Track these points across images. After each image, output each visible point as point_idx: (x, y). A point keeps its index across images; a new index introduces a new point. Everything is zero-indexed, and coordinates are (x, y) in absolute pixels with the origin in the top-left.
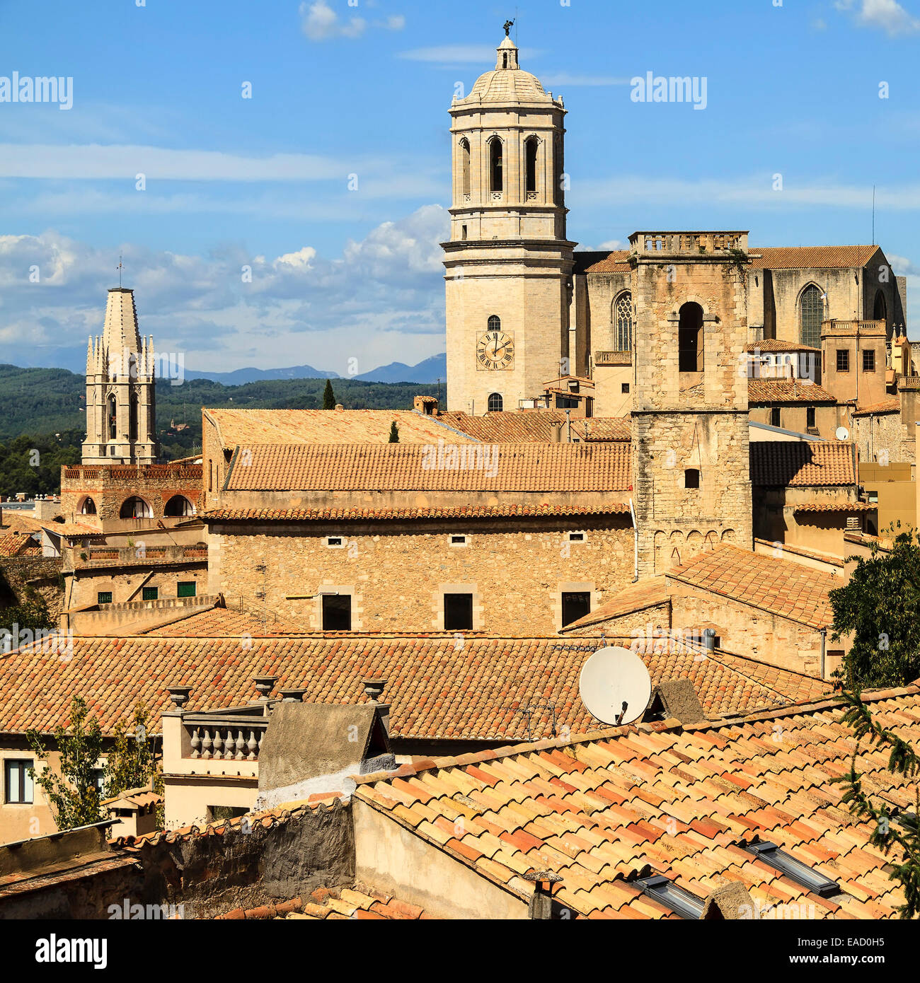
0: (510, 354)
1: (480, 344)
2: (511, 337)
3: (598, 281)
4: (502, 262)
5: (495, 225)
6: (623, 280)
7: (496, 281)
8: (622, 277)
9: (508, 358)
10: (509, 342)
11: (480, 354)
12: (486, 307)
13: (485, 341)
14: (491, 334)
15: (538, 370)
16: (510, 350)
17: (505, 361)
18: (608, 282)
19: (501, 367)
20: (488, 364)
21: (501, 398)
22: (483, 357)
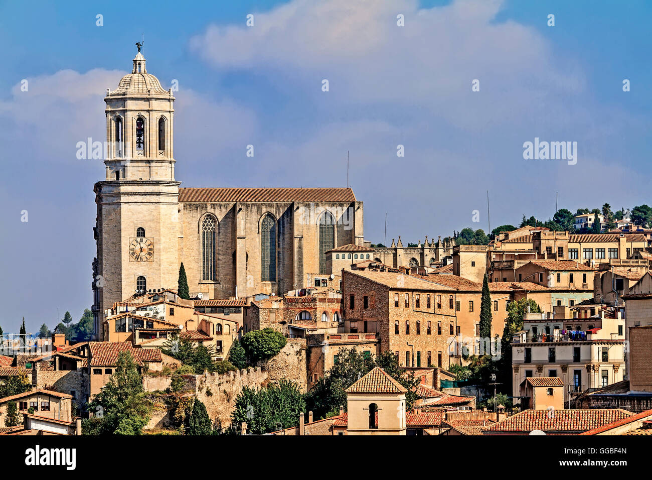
0: (152, 252)
1: (131, 245)
2: (152, 241)
3: (190, 207)
4: (146, 194)
5: (139, 171)
6: (206, 207)
7: (142, 206)
8: (206, 205)
9: (150, 254)
10: (150, 244)
11: (131, 252)
12: (135, 222)
13: (135, 243)
14: (139, 239)
15: (167, 262)
16: (151, 249)
17: (148, 256)
18: (197, 208)
19: (145, 259)
20: (137, 258)
21: (145, 279)
22: (133, 254)
